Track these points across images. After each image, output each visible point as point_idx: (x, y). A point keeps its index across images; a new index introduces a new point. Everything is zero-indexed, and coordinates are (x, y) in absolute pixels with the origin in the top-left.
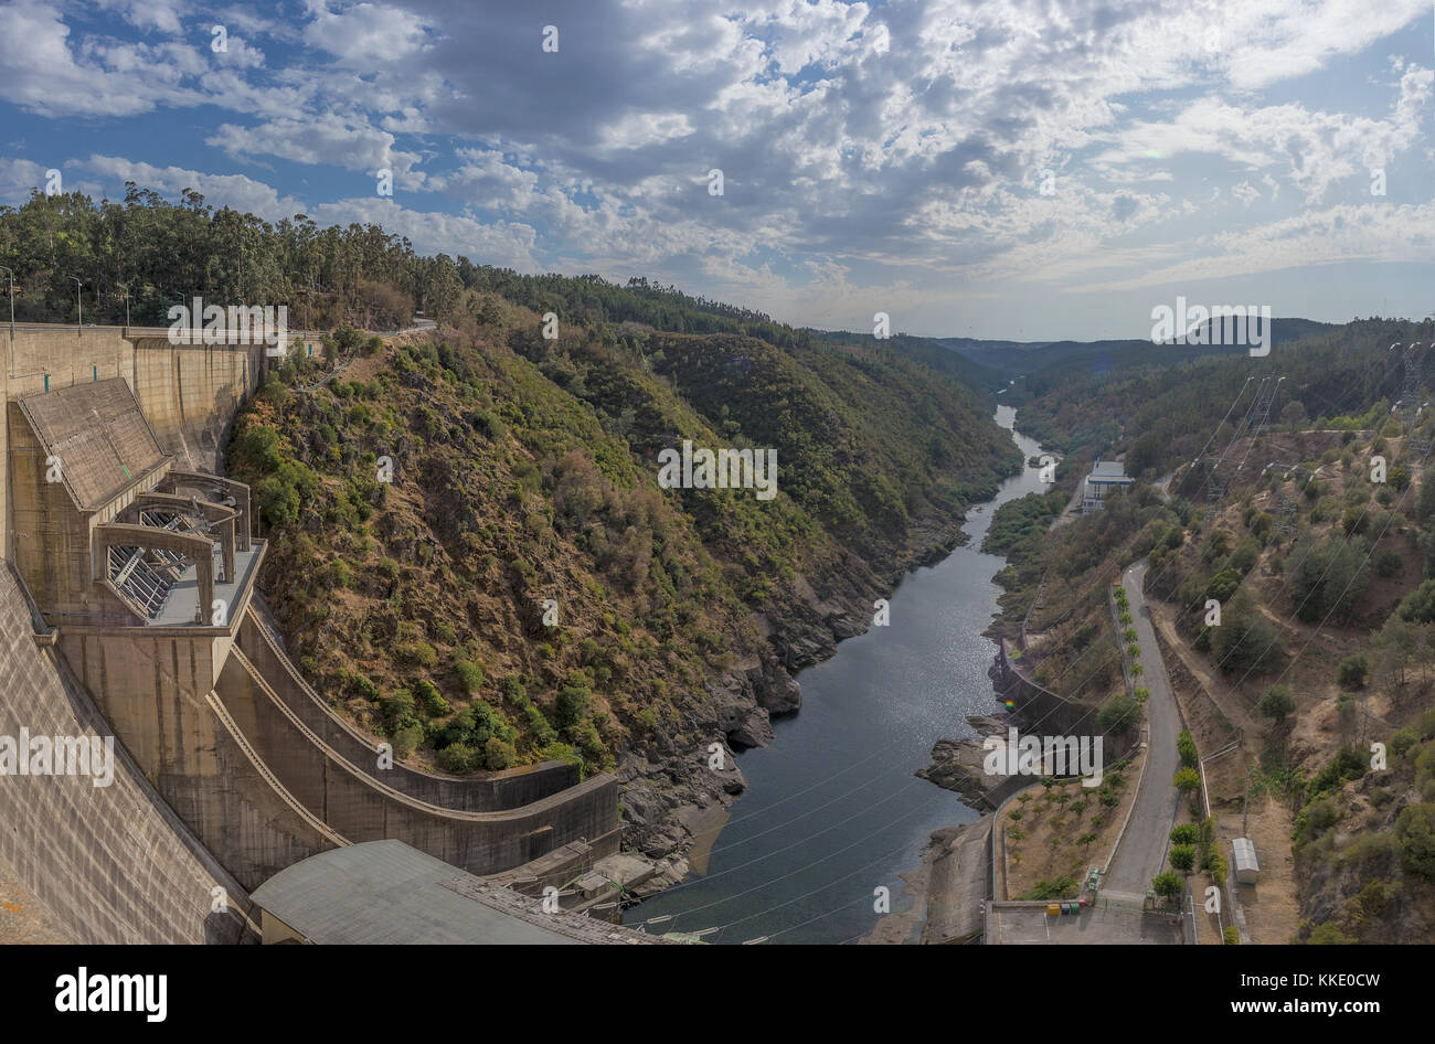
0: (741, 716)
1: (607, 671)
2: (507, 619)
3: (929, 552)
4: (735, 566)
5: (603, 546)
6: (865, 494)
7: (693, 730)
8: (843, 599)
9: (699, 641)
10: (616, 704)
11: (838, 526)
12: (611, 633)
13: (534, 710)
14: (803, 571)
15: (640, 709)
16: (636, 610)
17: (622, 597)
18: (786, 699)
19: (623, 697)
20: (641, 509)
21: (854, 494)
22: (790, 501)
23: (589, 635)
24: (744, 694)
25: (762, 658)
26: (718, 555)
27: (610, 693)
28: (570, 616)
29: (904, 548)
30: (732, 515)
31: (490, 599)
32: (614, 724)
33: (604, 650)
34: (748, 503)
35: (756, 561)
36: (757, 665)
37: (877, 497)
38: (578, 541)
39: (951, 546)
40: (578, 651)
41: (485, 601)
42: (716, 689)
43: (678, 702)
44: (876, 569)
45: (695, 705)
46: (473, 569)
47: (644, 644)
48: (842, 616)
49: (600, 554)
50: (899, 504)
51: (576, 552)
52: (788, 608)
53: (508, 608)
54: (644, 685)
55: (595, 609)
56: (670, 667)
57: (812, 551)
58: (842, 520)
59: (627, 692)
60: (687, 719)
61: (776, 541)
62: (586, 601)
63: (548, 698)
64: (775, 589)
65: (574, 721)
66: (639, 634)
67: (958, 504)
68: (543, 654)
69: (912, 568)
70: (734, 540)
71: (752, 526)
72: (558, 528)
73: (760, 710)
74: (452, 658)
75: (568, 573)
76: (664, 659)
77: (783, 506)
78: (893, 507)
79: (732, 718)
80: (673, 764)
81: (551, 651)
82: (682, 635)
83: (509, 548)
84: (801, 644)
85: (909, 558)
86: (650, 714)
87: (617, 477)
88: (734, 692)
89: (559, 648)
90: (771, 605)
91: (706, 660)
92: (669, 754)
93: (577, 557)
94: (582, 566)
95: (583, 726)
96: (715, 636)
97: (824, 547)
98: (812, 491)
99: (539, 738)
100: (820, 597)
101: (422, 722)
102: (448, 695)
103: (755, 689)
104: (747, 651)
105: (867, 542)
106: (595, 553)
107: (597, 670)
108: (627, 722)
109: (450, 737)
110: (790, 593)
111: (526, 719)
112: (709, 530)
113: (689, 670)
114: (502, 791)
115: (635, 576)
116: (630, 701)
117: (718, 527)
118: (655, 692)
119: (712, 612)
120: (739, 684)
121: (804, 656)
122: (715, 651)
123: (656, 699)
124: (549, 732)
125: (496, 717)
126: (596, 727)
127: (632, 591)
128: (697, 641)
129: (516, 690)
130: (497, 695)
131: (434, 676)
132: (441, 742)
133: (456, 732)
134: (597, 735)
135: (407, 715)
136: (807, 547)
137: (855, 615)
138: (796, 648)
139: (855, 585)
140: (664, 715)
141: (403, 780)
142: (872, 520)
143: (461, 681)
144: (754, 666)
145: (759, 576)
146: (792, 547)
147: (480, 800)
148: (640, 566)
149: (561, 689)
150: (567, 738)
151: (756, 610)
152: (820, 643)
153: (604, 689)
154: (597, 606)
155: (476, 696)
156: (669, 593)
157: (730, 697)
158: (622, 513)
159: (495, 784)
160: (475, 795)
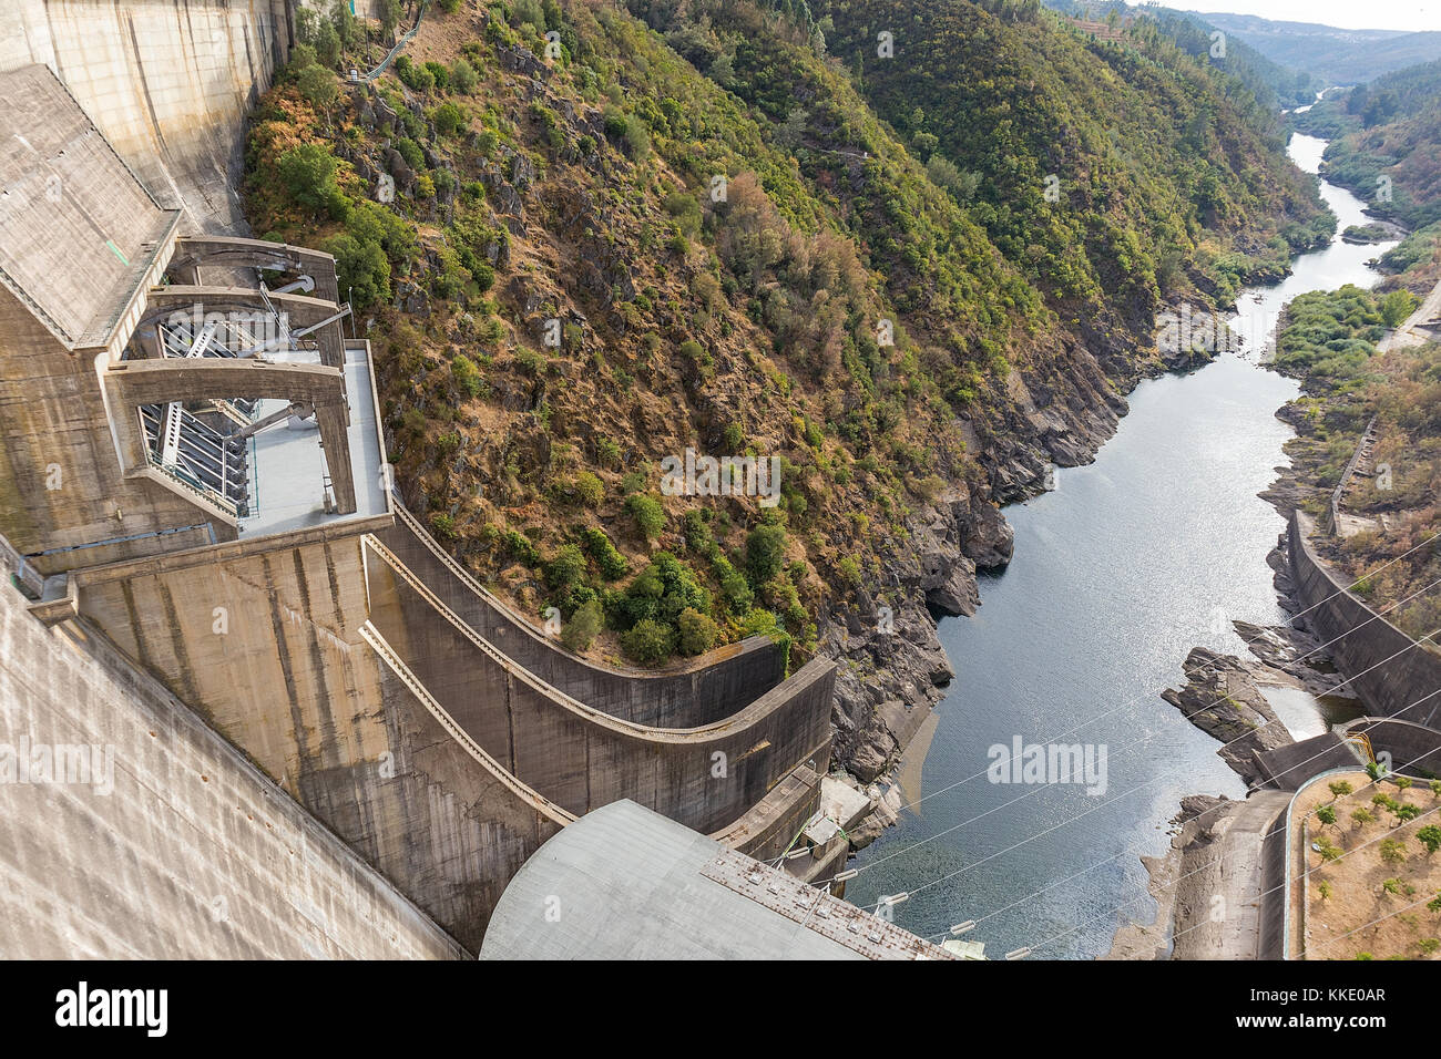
0: (945, 568)
1: (802, 501)
2: (680, 427)
3: (1182, 354)
4: (939, 351)
5: (785, 317)
6: (1103, 252)
7: (895, 587)
8: (1065, 409)
9: (899, 457)
10: (812, 547)
11: (1064, 300)
12: (803, 445)
13: (724, 561)
14: (1017, 363)
15: (840, 556)
16: (826, 410)
17: (808, 391)
18: (995, 547)
19: (821, 538)
20: (833, 264)
21: (1089, 255)
22: (1003, 260)
23: (777, 448)
24: (949, 537)
25: (971, 487)
26: (916, 332)
27: (804, 531)
28: (754, 420)
29: (1148, 344)
30: (935, 276)
31: (656, 400)
32: (814, 579)
33: (798, 469)
34: (952, 259)
35: (964, 345)
36: (964, 496)
37: (1120, 265)
38: (751, 310)
41: (652, 403)
42: (918, 528)
43: (878, 546)
44: (1108, 370)
45: (897, 551)
46: (633, 356)
47: (839, 461)
48: (1063, 435)
49: (782, 329)
50: (1151, 276)
51: (750, 326)
52: (999, 416)
53: (682, 413)
54: (844, 521)
55: (782, 410)
56: (868, 493)
57: (1031, 335)
58: (1070, 293)
59: (824, 531)
60: (888, 570)
61: (988, 319)
62: (771, 399)
63: (737, 539)
64: (985, 388)
65: (770, 576)
66: (831, 444)
67: (1228, 286)
69: (1154, 373)
70: (936, 313)
71: (958, 293)
72: (727, 290)
73: (965, 562)
74: (621, 491)
75: (746, 357)
76: (861, 481)
77: (997, 266)
78: (1141, 280)
79: (934, 572)
80: (875, 638)
82: (879, 447)
83: (675, 324)
84: (1010, 468)
85: (1154, 360)
86: (852, 564)
87: (793, 215)
88: (938, 533)
90: (980, 410)
91: (906, 484)
92: (872, 622)
93: (752, 334)
94: (759, 347)
95: (780, 583)
96: (917, 449)
97: (1047, 332)
98: (1033, 247)
99: (734, 603)
100: (1037, 404)
101: (596, 590)
102: (623, 546)
103: (962, 531)
104: (953, 475)
105: (1099, 329)
106: (773, 328)
107: (790, 498)
108: (827, 575)
109: (633, 609)
110: (1002, 394)
111: (716, 575)
112: (904, 296)
113: (889, 499)
114: (702, 687)
115: (825, 361)
116: (828, 544)
117: (916, 292)
118: (856, 532)
119: (912, 417)
120: (943, 521)
121: (1013, 487)
122: (917, 473)
123: (857, 542)
124: (744, 593)
125: (687, 576)
126: (794, 584)
127: (820, 383)
128: (896, 458)
129: (701, 531)
130: (678, 541)
131: (601, 519)
132: (621, 618)
133: (640, 601)
134: (796, 595)
135: (577, 582)
136: (1025, 329)
137: (1080, 435)
138: (1005, 474)
139: (1081, 390)
140: (866, 564)
141: (587, 686)
142: (1109, 297)
143: (639, 524)
144: (961, 498)
145: (966, 366)
146: (1006, 327)
147: (678, 702)
148: (833, 348)
149: (751, 528)
150: (764, 600)
151: (962, 417)
152: (1034, 470)
153: (798, 527)
154: (785, 405)
155: (656, 544)
156: (866, 387)
157: (934, 539)
158: (806, 269)
159: (694, 677)
160: (671, 696)
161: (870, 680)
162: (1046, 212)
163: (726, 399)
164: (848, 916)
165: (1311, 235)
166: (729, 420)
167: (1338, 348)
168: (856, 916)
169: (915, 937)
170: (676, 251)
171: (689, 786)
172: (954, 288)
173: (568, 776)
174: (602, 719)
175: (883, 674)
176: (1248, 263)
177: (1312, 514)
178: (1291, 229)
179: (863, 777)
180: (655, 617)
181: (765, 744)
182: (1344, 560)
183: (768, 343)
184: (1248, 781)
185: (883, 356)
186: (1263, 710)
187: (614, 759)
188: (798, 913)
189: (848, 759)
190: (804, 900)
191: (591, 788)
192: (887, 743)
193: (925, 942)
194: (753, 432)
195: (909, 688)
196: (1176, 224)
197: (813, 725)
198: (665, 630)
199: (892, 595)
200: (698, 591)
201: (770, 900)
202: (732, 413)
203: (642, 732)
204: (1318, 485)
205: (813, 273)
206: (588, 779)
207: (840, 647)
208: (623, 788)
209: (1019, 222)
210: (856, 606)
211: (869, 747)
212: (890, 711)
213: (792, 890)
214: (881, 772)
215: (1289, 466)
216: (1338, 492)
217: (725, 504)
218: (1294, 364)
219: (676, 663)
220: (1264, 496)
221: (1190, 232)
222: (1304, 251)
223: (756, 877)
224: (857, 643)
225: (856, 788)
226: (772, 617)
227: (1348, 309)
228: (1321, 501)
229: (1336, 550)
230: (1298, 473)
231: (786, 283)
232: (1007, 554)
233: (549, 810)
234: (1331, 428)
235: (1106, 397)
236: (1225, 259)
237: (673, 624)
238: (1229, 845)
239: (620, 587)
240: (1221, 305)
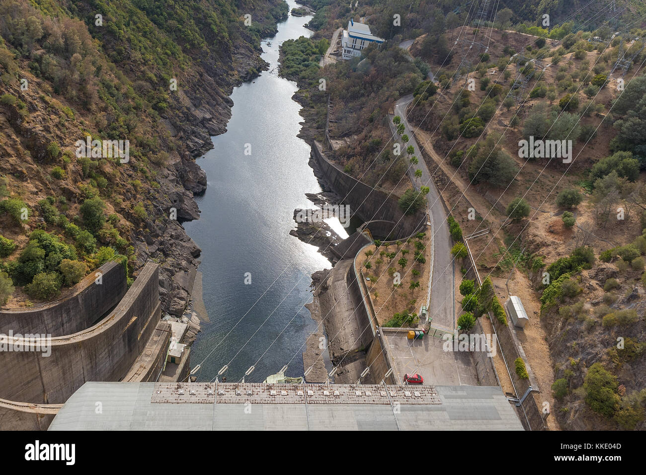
0: (180, 198)
1: (103, 180)
2: (17, 150)
3: (248, 73)
4: (143, 84)
5: (57, 72)
6: (204, 24)
7: (161, 214)
8: (207, 106)
10: (116, 204)
11: (191, 49)
13: (73, 225)
14: (180, 85)
15: (132, 207)
16: (97, 125)
17: (82, 115)
18: (198, 182)
19: (119, 198)
20: (76, 37)
21: (197, 25)
22: (158, 29)
24: (177, 182)
25: (180, 154)
26: (127, 73)
27: (109, 197)
28: (61, 138)
29: (232, 70)
30: (129, 40)
32: (124, 222)
33: (97, 162)
34: (133, 30)
35: (155, 78)
36: (178, 160)
37: (213, 30)
38: (33, 69)
39: (259, 70)
40: (79, 168)
42: (162, 181)
43: (148, 196)
44: (219, 85)
45: (157, 195)
48: (210, 120)
49: (56, 79)
50: (226, 35)
51: (36, 80)
52: (181, 115)
53: (15, 141)
54: (129, 186)
55: (75, 129)
56: (134, 168)
57: (183, 69)
58: (193, 45)
59: (120, 194)
60: (155, 206)
61: (161, 63)
62: (66, 124)
63: (74, 211)
64: (170, 100)
65: (100, 226)
67: (256, 39)
68: (56, 176)
69: (238, 84)
70: (135, 61)
71: (143, 50)
73: (188, 193)
75: (42, 99)
77: (156, 32)
79: (175, 201)
80: (161, 243)
81: (62, 171)
84: (192, 141)
85: (236, 77)
86: (140, 208)
88: (172, 181)
89: (65, 168)
90: (171, 113)
91: (150, 159)
92: (157, 236)
93: (39, 84)
94: (46, 92)
95: (107, 229)
96: (149, 139)
97: (190, 69)
98: (169, 21)
99: (86, 247)
100: (195, 105)
102: (8, 233)
103: (182, 178)
104: (170, 149)
105: (211, 64)
106: (50, 79)
107: (96, 180)
108: (128, 218)
109: (28, 270)
110: (179, 103)
111: (69, 235)
112: (115, 53)
113: (145, 169)
114: (85, 300)
115: (89, 96)
116: (124, 200)
117: (121, 50)
118: (136, 190)
119: (143, 121)
120: (173, 175)
121: (196, 150)
122: (154, 152)
123: (138, 196)
124: (91, 241)
125: (56, 241)
126: (115, 227)
127: (89, 110)
128: (141, 146)
129: (52, 211)
130: (40, 221)
132: (22, 277)
133: (31, 263)
134: (118, 233)
136: (179, 67)
137: (218, 119)
138: (191, 144)
139: (212, 96)
140: (146, 206)
142: (211, 47)
143: (13, 217)
144: (178, 161)
145: (158, 90)
146: (170, 66)
147: (72, 313)
148: (92, 87)
149: (81, 202)
150: (102, 242)
151: (163, 117)
152: (203, 140)
153: (105, 195)
154: (77, 126)
155: (27, 227)
156: (115, 109)
157: (171, 185)
158: (62, 41)
159: (79, 296)
160: (68, 312)
162: (171, 2)
163: (41, 128)
164: (233, 389)
165: (280, 12)
166: (48, 141)
167: (306, 66)
168: (236, 387)
172: (140, 47)
173: (28, 383)
175: (170, 260)
176: (261, 27)
178: (272, 9)
179: (178, 314)
180: (44, 270)
181: (134, 319)
182: (339, 160)
183: (50, 89)
184: (331, 259)
185: (117, 89)
186: (328, 228)
188: (210, 399)
189: (168, 308)
190: (210, 391)
191: (45, 382)
192: (183, 294)
194: (62, 146)
195: (184, 263)
197: (152, 299)
198: (54, 275)
199: (161, 219)
200: (66, 248)
202: (48, 136)
204: (318, 128)
205: (66, 43)
206: (42, 379)
207: (146, 254)
209: (159, 7)
210: (148, 230)
211: (176, 299)
212: (179, 278)
213: (201, 389)
214: (185, 309)
215: (304, 121)
216: (327, 130)
217: (60, 192)
218: (293, 74)
219: (65, 292)
220: (299, 137)
221: (234, 11)
222: (279, 20)
223: (181, 391)
224: (153, 248)
225: (178, 321)
226: (110, 249)
227: (305, 48)
228: (322, 135)
229: (334, 156)
230: (308, 124)
231: (49, 51)
232: (205, 184)
234: (316, 102)
235: (223, 98)
236: (251, 25)
237: (57, 271)
238: (334, 288)
239: (14, 259)
240: (255, 47)
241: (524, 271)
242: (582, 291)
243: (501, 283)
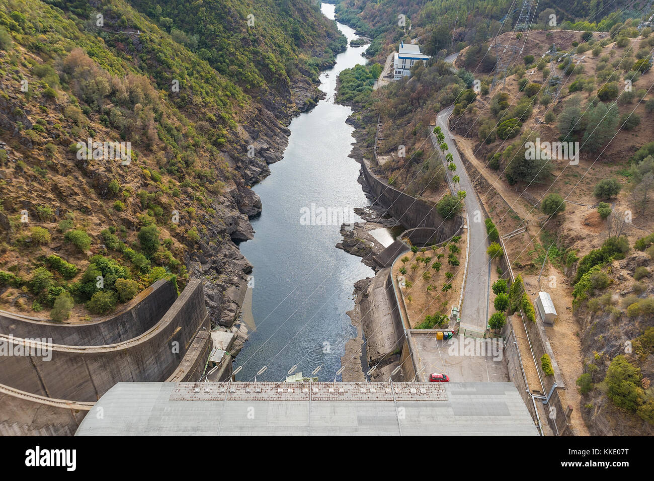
0: (235, 221)
1: (160, 210)
2: (83, 190)
3: (305, 104)
4: (204, 123)
5: (123, 122)
6: (263, 65)
7: (216, 237)
8: (265, 138)
9: (199, 176)
10: (172, 230)
11: (251, 89)
12: (152, 182)
13: (130, 250)
14: (240, 121)
15: (186, 231)
16: (158, 163)
17: (145, 155)
18: (254, 206)
19: (175, 225)
20: (139, 90)
21: (256, 67)
22: (220, 75)
23: (139, 187)
24: (233, 207)
25: (236, 182)
26: (190, 116)
27: (166, 224)
28: (123, 176)
29: (291, 102)
30: (191, 87)
31: (64, 179)
32: (178, 245)
33: (153, 195)
34: (196, 78)
35: (214, 118)
36: (234, 187)
37: (270, 69)
38: (103, 121)
39: (316, 100)
40: (138, 200)
41: (63, 181)
42: (218, 207)
43: (203, 221)
44: (278, 117)
45: (212, 220)
46: (42, 158)
47: (172, 186)
48: (268, 149)
49: (122, 127)
50: (284, 72)
51: (105, 129)
52: (239, 147)
53: (81, 182)
54: (184, 214)
55: (136, 168)
56: (191, 197)
57: (242, 107)
58: (253, 85)
60: (210, 230)
61: (221, 104)
63: (133, 237)
64: (229, 136)
65: (155, 250)
66: (166, 179)
67: (315, 73)
68: (118, 209)
69: (296, 114)
70: (196, 105)
71: (204, 94)
72: (85, 113)
73: (243, 216)
74: (60, 231)
76: (186, 192)
77: (218, 78)
78: (280, 75)
79: (231, 224)
80: (214, 262)
81: (122, 205)
82: (189, 175)
83: (62, 136)
84: (250, 169)
85: (295, 109)
86: (193, 232)
87: (109, 68)
88: (228, 206)
89: (125, 201)
90: (230, 147)
91: (207, 188)
92: (211, 256)
93: (107, 133)
94: (113, 139)
95: (162, 252)
96: (207, 171)
97: (249, 106)
98: (231, 67)
99: (141, 268)
100: (253, 138)
101: (64, 287)
102: (71, 259)
103: (237, 203)
104: (226, 179)
105: (269, 99)
106: (117, 128)
107: (153, 210)
108: (183, 241)
109: (88, 289)
110: (237, 137)
111: (128, 258)
112: (179, 100)
113: (201, 197)
114: (138, 314)
115: (150, 139)
116: (179, 226)
117: (184, 97)
118: (190, 217)
119: (201, 156)
120: (228, 201)
121: (253, 177)
122: (210, 182)
123: (193, 221)
124: (145, 262)
125: (112, 264)
126: (169, 250)
127: (151, 151)
128: (199, 178)
129: (112, 239)
130: (102, 248)
131: (53, 249)
132: (83, 296)
133: (90, 284)
134: (171, 255)
135: (51, 286)
136: (239, 106)
137: (275, 148)
138: (249, 173)
139: (270, 128)
140: (200, 230)
141: (75, 336)
142: (270, 84)
143: (76, 245)
144: (233, 188)
145: (218, 128)
146: (230, 106)
147: (128, 326)
148: (152, 132)
149: (138, 230)
150: (156, 263)
151: (223, 151)
152: (260, 168)
153: (162, 223)
154: (137, 165)
155: (89, 253)
156: (174, 147)
157: (226, 210)
158: (126, 95)
159: (132, 311)
160: (123, 324)
161: (217, 282)
162: (232, 50)
163: (104, 169)
164: (244, 387)
165: (339, 46)
166: (109, 180)
167: (360, 91)
168: (247, 386)
169: (275, 383)
170: (49, 97)
171: (148, 363)
172: (202, 92)
173: (81, 385)
174: (91, 349)
175: (223, 277)
176: (320, 61)
177: (368, 159)
178: (331, 44)
179: (227, 325)
181: (179, 329)
182: (384, 174)
183: (117, 136)
184: (374, 269)
185: (178, 131)
186: (372, 240)
187: (104, 367)
188: (222, 396)
189: (218, 320)
190: (222, 390)
191: (96, 385)
192: (233, 306)
193: (279, 383)
194: (124, 183)
195: (236, 279)
196: (287, 48)
197: (198, 311)
198: (110, 293)
199: (216, 240)
200: (121, 269)
201: (207, 396)
202: (110, 175)
203: (115, 347)
204: (367, 147)
205: (130, 96)
206: (92, 381)
207: (199, 272)
208: (113, 378)
209: (222, 56)
210: (201, 251)
211: (226, 311)
212: (231, 292)
213: (215, 387)
214: (235, 320)
215: (355, 142)
216: (375, 148)
217: (121, 222)
218: (347, 100)
219: (120, 308)
220: (350, 156)
221: (294, 51)
222: (339, 53)
223: (197, 390)
224: (206, 267)
225: (226, 331)
226: (163, 269)
227: (360, 74)
228: (370, 153)
229: (380, 171)
230: (359, 144)
231: (116, 104)
232: (260, 207)
233: (78, 406)
234: (366, 123)
235: (280, 129)
236: (311, 61)
237: (113, 289)
238: (374, 295)
239: (77, 281)
240: (314, 80)
241: (559, 267)
242: (612, 282)
243: (533, 280)
